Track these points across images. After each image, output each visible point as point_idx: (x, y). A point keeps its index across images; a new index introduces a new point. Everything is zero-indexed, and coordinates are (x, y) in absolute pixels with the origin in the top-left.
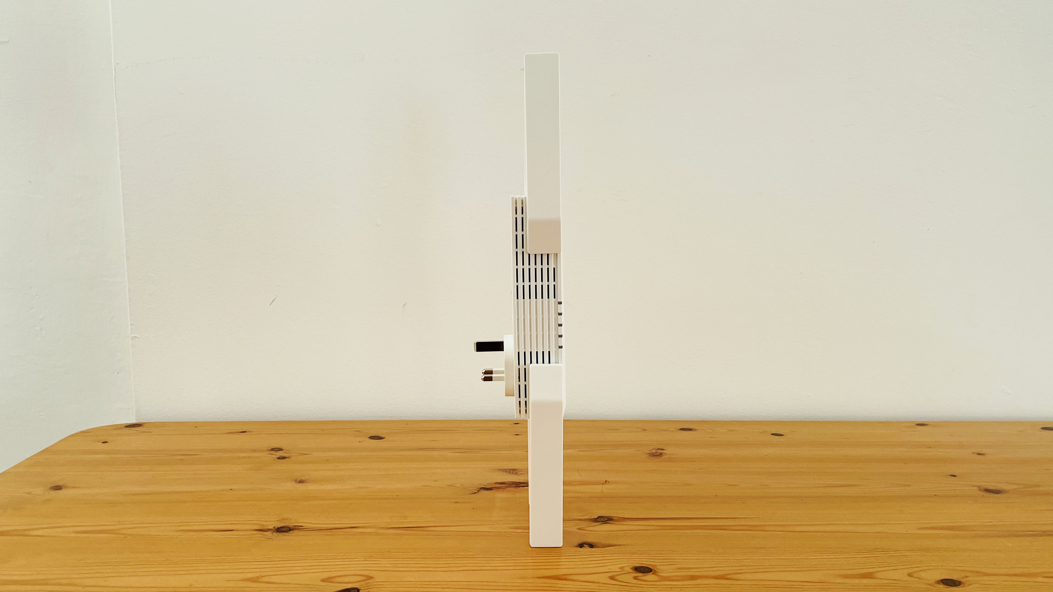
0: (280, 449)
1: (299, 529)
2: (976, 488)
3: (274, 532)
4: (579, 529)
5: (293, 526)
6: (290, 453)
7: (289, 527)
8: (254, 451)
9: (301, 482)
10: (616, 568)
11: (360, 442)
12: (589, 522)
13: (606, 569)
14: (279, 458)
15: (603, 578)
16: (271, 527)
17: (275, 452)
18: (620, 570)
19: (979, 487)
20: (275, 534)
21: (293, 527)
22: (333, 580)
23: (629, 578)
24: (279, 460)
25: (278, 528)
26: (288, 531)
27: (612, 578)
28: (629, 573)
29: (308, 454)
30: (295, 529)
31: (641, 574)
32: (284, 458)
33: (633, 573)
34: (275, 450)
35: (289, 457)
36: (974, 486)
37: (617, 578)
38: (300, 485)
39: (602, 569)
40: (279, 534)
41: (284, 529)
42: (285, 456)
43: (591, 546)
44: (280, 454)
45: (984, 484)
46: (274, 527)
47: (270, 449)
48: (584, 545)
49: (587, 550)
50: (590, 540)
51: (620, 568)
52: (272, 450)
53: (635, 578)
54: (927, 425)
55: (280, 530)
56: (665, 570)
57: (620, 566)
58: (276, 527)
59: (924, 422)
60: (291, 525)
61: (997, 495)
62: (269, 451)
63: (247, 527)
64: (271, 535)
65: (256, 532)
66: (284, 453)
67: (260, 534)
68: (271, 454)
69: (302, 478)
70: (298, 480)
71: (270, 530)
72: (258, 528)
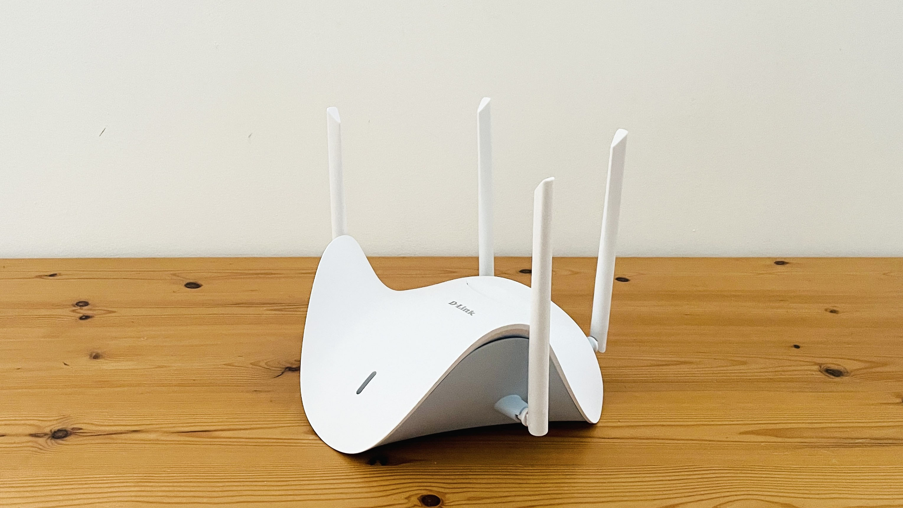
0: (86, 304)
2: (816, 367)
3: (49, 438)
5: (73, 429)
6: (95, 310)
7: (65, 431)
8: (57, 306)
9: (96, 357)
11: (174, 292)
14: (81, 318)
16: (47, 430)
17: (79, 307)
19: (820, 365)
20: (49, 441)
21: (72, 431)
24: (82, 321)
25: (55, 432)
26: (64, 437)
29: (114, 312)
30: (74, 433)
32: (87, 317)
34: (81, 304)
36: (816, 364)
38: (95, 361)
40: (53, 441)
41: (60, 434)
42: (90, 315)
44: (85, 311)
45: (827, 360)
46: (51, 431)
47: (75, 303)
52: (77, 304)
54: (787, 263)
58: (53, 431)
59: (785, 258)
60: (69, 427)
61: (837, 379)
64: (44, 444)
66: (88, 310)
67: (32, 442)
68: (74, 311)
69: (99, 351)
70: (94, 354)
71: (46, 434)
72: (33, 431)
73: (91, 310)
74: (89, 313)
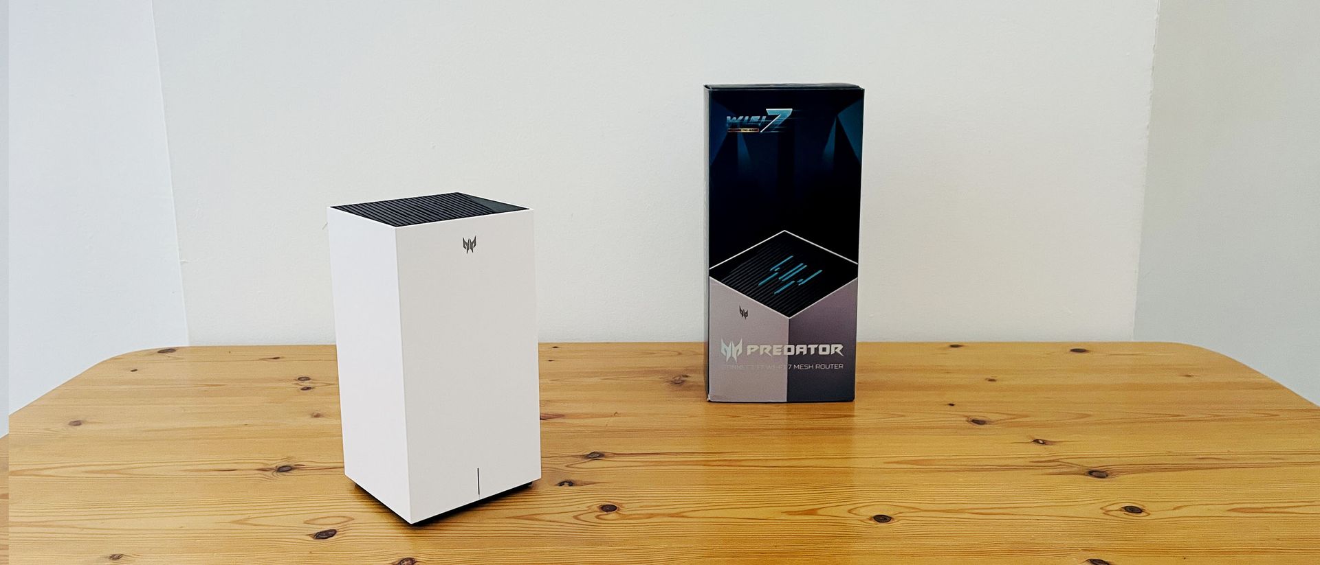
0: (308, 379)
1: (298, 468)
2: (965, 419)
3: (274, 471)
4: (567, 466)
6: (316, 384)
7: (291, 467)
8: (280, 380)
9: (317, 416)
10: (584, 507)
12: (580, 459)
13: (576, 508)
14: (303, 389)
15: (568, 518)
16: (274, 466)
17: (301, 382)
18: (587, 509)
19: (969, 417)
20: (275, 474)
21: (295, 466)
22: (316, 522)
23: (593, 516)
24: (303, 391)
25: (280, 468)
26: (290, 470)
27: (576, 517)
28: (595, 511)
29: (333, 384)
30: (296, 468)
31: (606, 513)
32: (308, 388)
33: (597, 511)
34: (302, 379)
35: (313, 388)
37: (581, 517)
38: (316, 419)
39: (570, 509)
40: (279, 474)
41: (285, 469)
42: (310, 387)
43: (571, 484)
44: (306, 384)
45: (975, 414)
46: (276, 467)
47: (299, 378)
48: (565, 483)
49: (566, 487)
50: (572, 478)
51: (587, 507)
52: (300, 380)
53: (597, 517)
54: (961, 346)
55: (281, 470)
56: (629, 508)
57: (589, 504)
58: (278, 467)
59: (960, 343)
60: (292, 464)
61: (981, 427)
62: (296, 380)
63: (249, 466)
64: (271, 474)
65: (257, 472)
67: (261, 474)
68: (297, 384)
69: (317, 412)
70: (315, 414)
71: (271, 469)
72: (261, 466)
73: (310, 383)
74: (311, 385)
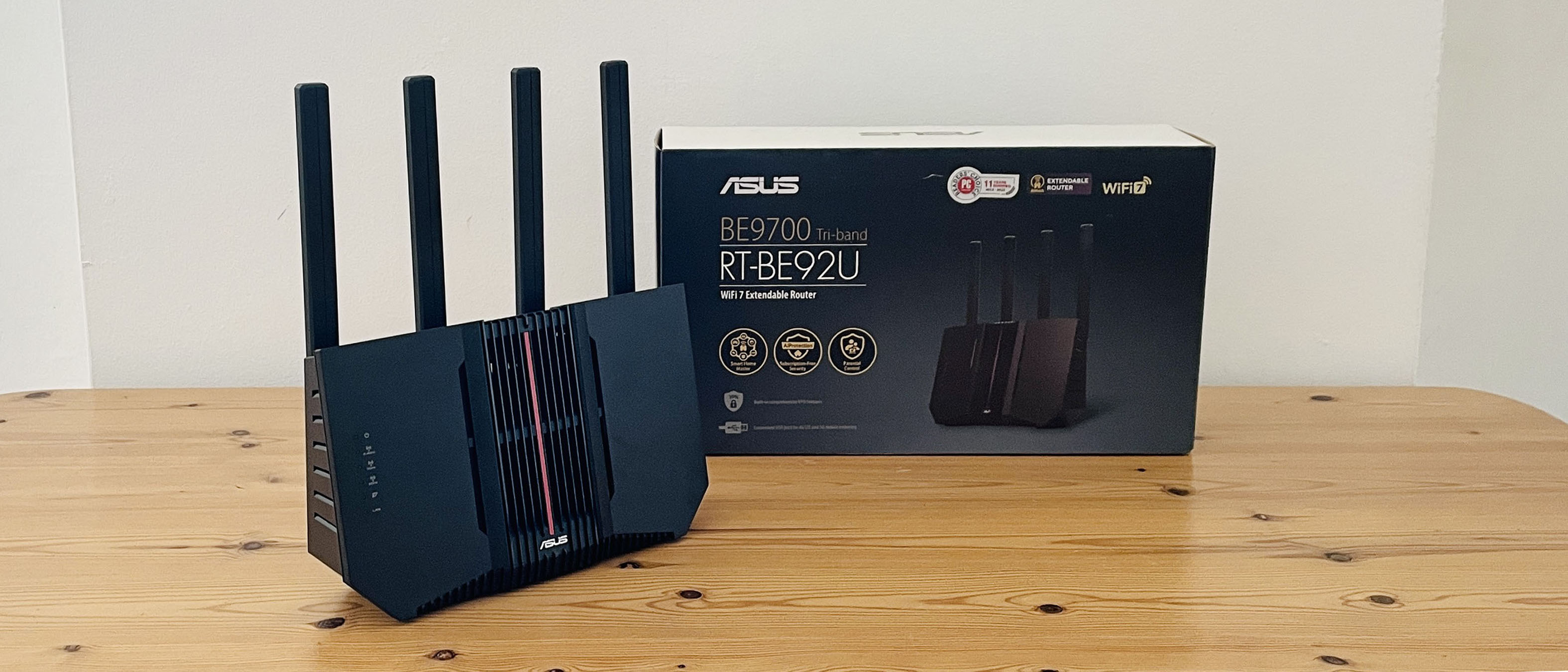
1: (271, 546)
10: (658, 593)
13: (646, 594)
15: (641, 606)
18: (663, 595)
23: (671, 605)
27: (650, 605)
28: (673, 598)
31: (687, 600)
33: (676, 598)
35: (256, 445)
37: (655, 604)
39: (642, 595)
43: (635, 565)
48: (628, 565)
49: (630, 570)
50: (636, 558)
51: (663, 593)
53: (678, 605)
55: (247, 547)
56: (717, 595)
57: (664, 590)
62: (229, 434)
63: (207, 543)
65: (217, 550)
